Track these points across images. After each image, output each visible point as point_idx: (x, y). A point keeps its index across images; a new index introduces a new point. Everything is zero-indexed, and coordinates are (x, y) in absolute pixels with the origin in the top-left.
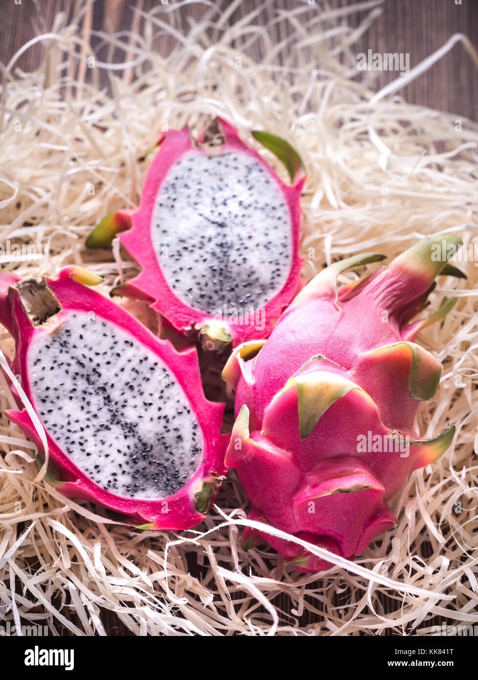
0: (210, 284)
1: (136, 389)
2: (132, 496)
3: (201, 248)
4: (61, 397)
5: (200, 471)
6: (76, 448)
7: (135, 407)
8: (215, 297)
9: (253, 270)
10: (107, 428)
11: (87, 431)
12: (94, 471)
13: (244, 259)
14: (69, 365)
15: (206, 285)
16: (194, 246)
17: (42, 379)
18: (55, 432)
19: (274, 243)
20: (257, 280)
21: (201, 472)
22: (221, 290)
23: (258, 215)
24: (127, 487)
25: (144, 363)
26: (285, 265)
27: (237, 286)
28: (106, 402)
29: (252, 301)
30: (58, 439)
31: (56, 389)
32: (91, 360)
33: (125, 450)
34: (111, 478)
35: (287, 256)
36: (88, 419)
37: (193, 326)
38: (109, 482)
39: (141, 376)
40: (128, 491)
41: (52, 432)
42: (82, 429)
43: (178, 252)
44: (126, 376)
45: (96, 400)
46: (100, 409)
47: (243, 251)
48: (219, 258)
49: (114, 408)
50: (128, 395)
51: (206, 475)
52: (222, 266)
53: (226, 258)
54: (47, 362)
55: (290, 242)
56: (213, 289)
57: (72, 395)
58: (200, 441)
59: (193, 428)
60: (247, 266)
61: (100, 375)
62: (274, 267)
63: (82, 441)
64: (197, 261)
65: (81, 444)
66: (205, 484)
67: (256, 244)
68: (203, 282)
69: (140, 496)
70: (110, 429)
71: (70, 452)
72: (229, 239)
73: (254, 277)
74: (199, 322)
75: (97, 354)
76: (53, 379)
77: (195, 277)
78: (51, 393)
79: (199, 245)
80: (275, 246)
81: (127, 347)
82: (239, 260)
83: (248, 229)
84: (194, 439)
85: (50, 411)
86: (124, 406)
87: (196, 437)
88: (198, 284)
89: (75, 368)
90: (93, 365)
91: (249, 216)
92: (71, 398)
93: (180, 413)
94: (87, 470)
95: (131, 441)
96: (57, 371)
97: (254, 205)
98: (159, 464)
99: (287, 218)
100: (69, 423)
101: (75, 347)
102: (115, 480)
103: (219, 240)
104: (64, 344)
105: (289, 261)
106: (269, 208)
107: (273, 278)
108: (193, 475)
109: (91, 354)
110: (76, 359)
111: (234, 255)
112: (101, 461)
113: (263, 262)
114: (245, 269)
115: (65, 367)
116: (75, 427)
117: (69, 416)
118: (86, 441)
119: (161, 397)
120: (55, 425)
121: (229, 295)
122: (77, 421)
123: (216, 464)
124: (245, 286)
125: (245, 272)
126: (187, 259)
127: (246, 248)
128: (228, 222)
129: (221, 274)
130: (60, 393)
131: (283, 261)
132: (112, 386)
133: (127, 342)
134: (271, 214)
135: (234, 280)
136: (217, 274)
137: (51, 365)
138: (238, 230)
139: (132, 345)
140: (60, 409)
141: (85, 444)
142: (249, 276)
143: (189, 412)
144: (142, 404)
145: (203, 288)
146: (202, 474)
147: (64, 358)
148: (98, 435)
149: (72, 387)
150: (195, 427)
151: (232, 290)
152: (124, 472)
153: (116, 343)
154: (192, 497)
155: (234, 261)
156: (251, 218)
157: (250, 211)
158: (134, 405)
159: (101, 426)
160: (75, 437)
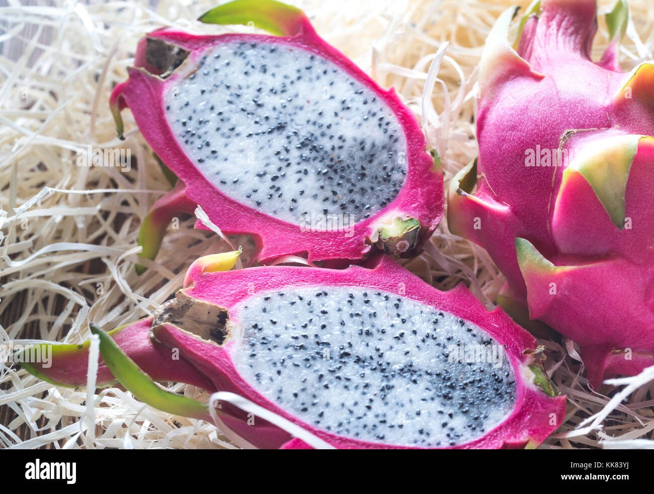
0: (337, 189)
1: (374, 330)
2: (483, 431)
3: (289, 165)
4: (317, 393)
5: (512, 358)
6: (382, 430)
7: (391, 348)
8: (357, 197)
9: (359, 141)
10: (389, 388)
11: (374, 406)
12: (423, 437)
13: (340, 138)
14: (290, 357)
15: (335, 193)
16: (280, 169)
17: (281, 391)
18: (348, 431)
19: (348, 99)
20: (373, 145)
21: (515, 359)
22: (353, 185)
23: (302, 87)
24: (470, 426)
25: (354, 301)
26: (381, 110)
27: (363, 168)
28: (362, 364)
29: (393, 169)
30: (357, 434)
31: (303, 390)
32: (305, 337)
33: (427, 394)
34: (446, 431)
35: (374, 100)
36: (364, 394)
37: (368, 242)
38: (448, 435)
39: (366, 316)
40: (474, 429)
41: (346, 433)
42: (369, 408)
43: (273, 187)
44: (353, 327)
45: (350, 370)
46: (363, 376)
47: (329, 132)
48: (315, 159)
49: (375, 365)
50: (373, 342)
51: (522, 358)
52: (328, 162)
53: (322, 153)
54: (268, 372)
55: (360, 85)
56: (345, 191)
57: (325, 383)
58: (482, 333)
59: (462, 326)
60: (349, 142)
61: (328, 344)
62: (374, 121)
63: (382, 419)
64: (299, 180)
65: (384, 422)
66: (531, 367)
67: (333, 114)
68: (329, 194)
69: (490, 426)
70: (393, 387)
71: (382, 438)
72: (304, 133)
73: (368, 146)
74: (369, 233)
75: (305, 326)
76: (290, 383)
77: (315, 196)
78: (302, 397)
79: (284, 164)
80: (352, 100)
81: (323, 299)
82: (336, 143)
83: (309, 108)
84: (474, 336)
85: (321, 415)
86: (381, 356)
87: (475, 332)
88: (326, 199)
89: (299, 356)
90: (312, 338)
91: (296, 96)
92: (326, 387)
93: (436, 322)
94: (416, 442)
95: (423, 383)
96: (285, 372)
97: (288, 82)
98: (472, 382)
99: (331, 66)
100: (351, 412)
101: (277, 336)
102: (452, 429)
103: (296, 142)
104: (264, 342)
105: (381, 103)
106: (304, 72)
107: (386, 131)
108: (512, 367)
109: (300, 332)
110: (291, 346)
111: (326, 143)
112: (419, 422)
113: (360, 125)
114: (352, 147)
115: (289, 363)
116: (360, 410)
117: (343, 405)
118: (384, 415)
119: (404, 321)
120: (340, 425)
121: (366, 184)
122: (356, 404)
123: (519, 342)
124: (371, 161)
125: (354, 150)
126: (289, 187)
127: (329, 127)
128: (283, 119)
129: (336, 171)
130: (311, 390)
131: (375, 108)
132: (350, 345)
133: (318, 295)
134: (314, 76)
135: (354, 165)
136: (332, 175)
137: (274, 370)
138: (301, 117)
139: (326, 294)
140: (327, 405)
141: (388, 419)
142: (363, 149)
143: (441, 314)
144: (394, 341)
145: (336, 198)
146: (518, 360)
147: (279, 354)
148: (389, 401)
149: (316, 376)
150: (462, 324)
151: (363, 175)
152: (451, 415)
153: (309, 304)
154: (535, 388)
155: (333, 149)
156: (301, 96)
157: (291, 90)
158: (388, 347)
159: (382, 390)
160: (370, 419)
